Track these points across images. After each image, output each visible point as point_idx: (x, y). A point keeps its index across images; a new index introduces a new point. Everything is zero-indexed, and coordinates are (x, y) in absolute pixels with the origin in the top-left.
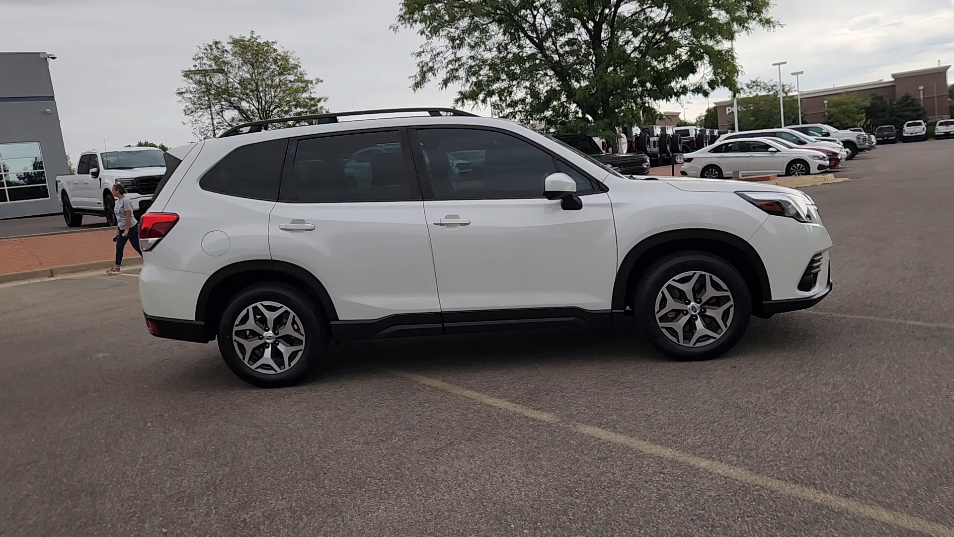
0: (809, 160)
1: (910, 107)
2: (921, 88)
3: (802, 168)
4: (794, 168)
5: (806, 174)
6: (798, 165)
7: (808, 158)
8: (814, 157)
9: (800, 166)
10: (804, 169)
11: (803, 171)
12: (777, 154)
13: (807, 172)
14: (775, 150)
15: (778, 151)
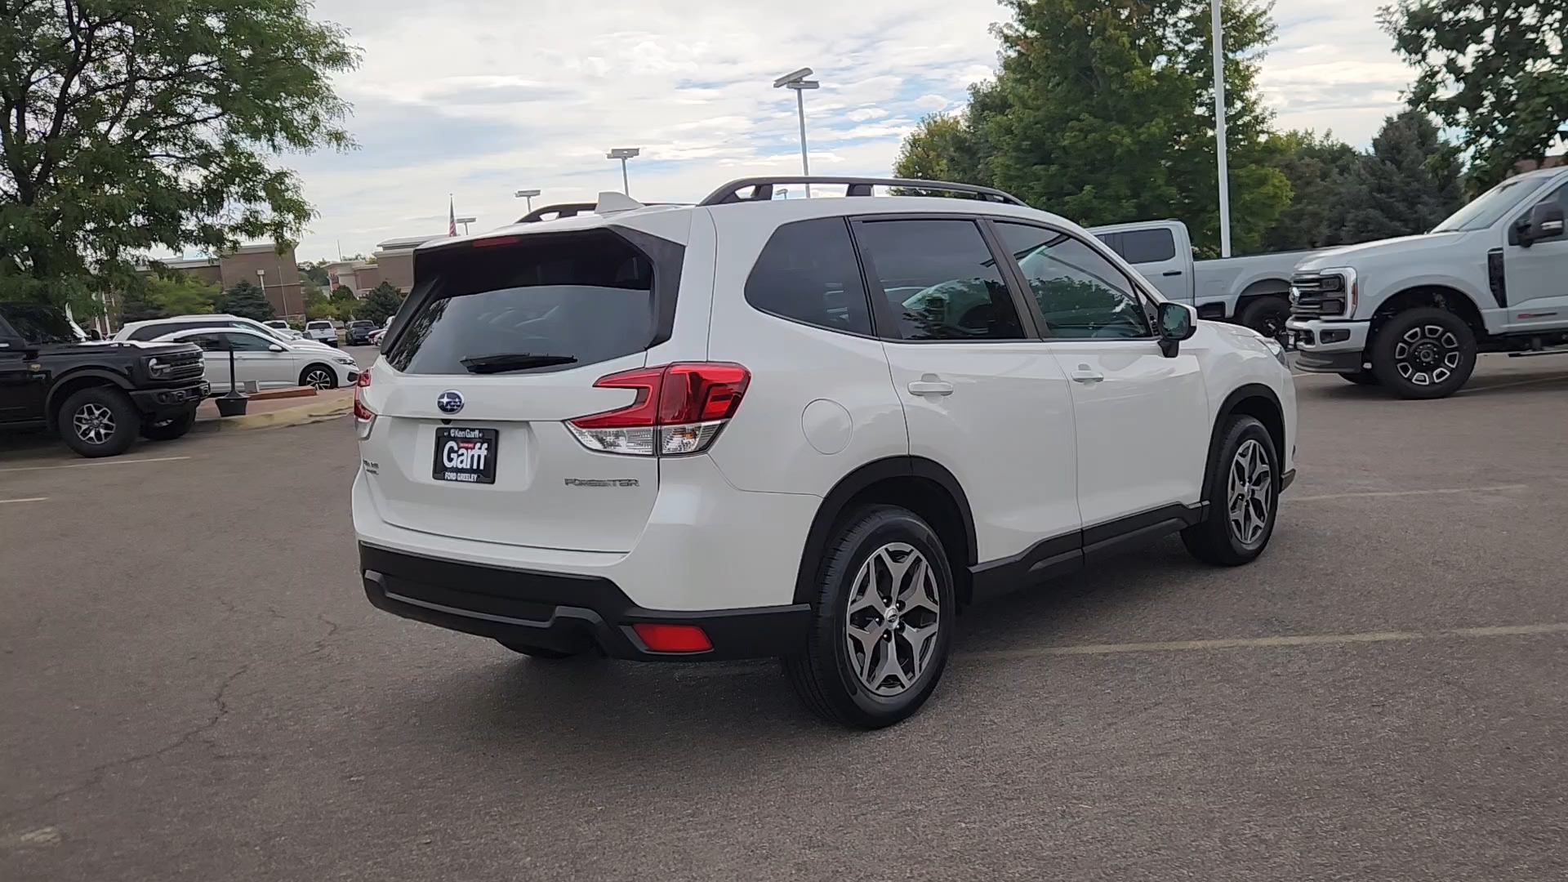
0: (336, 367)
1: (250, 301)
2: (261, 272)
3: (326, 377)
4: (311, 377)
5: (331, 388)
6: (318, 372)
7: (333, 362)
8: (341, 360)
9: (321, 374)
10: (328, 379)
11: (327, 382)
12: (283, 355)
13: (334, 384)
14: (280, 349)
15: (284, 350)
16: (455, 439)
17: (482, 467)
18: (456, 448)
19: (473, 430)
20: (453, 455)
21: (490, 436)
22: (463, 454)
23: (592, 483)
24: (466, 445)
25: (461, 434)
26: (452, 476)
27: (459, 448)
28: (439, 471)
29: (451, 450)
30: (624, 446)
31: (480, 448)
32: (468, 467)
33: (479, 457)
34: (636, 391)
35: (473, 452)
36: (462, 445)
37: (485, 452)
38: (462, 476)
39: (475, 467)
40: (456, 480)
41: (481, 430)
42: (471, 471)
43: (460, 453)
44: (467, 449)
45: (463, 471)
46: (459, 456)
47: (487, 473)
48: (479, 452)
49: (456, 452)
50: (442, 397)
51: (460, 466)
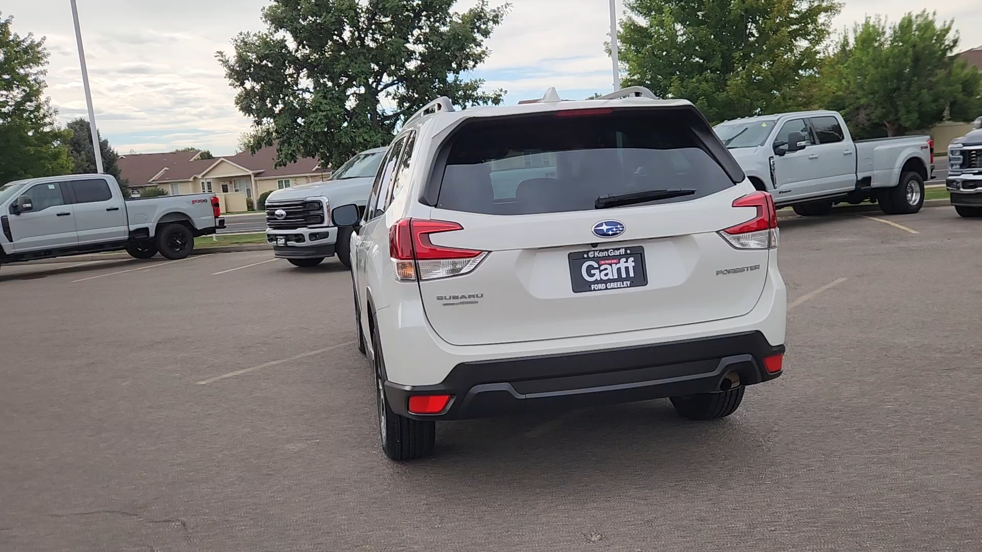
16: (593, 259)
17: (632, 275)
18: (596, 265)
19: (619, 249)
20: (593, 272)
21: (637, 253)
22: (606, 269)
23: (735, 271)
24: (607, 262)
25: (601, 255)
26: (603, 286)
27: (600, 266)
28: (580, 285)
29: (590, 268)
30: (753, 244)
31: (627, 262)
32: (616, 277)
33: (627, 269)
34: (755, 208)
35: (618, 266)
36: (603, 262)
37: (633, 264)
38: (612, 285)
39: (624, 275)
40: (606, 289)
41: (626, 249)
42: (620, 279)
43: (602, 268)
44: (611, 265)
45: (610, 281)
46: (601, 271)
47: (640, 278)
48: (626, 265)
49: (598, 268)
50: (601, 225)
51: (606, 278)
